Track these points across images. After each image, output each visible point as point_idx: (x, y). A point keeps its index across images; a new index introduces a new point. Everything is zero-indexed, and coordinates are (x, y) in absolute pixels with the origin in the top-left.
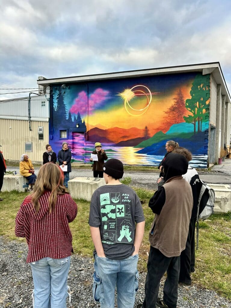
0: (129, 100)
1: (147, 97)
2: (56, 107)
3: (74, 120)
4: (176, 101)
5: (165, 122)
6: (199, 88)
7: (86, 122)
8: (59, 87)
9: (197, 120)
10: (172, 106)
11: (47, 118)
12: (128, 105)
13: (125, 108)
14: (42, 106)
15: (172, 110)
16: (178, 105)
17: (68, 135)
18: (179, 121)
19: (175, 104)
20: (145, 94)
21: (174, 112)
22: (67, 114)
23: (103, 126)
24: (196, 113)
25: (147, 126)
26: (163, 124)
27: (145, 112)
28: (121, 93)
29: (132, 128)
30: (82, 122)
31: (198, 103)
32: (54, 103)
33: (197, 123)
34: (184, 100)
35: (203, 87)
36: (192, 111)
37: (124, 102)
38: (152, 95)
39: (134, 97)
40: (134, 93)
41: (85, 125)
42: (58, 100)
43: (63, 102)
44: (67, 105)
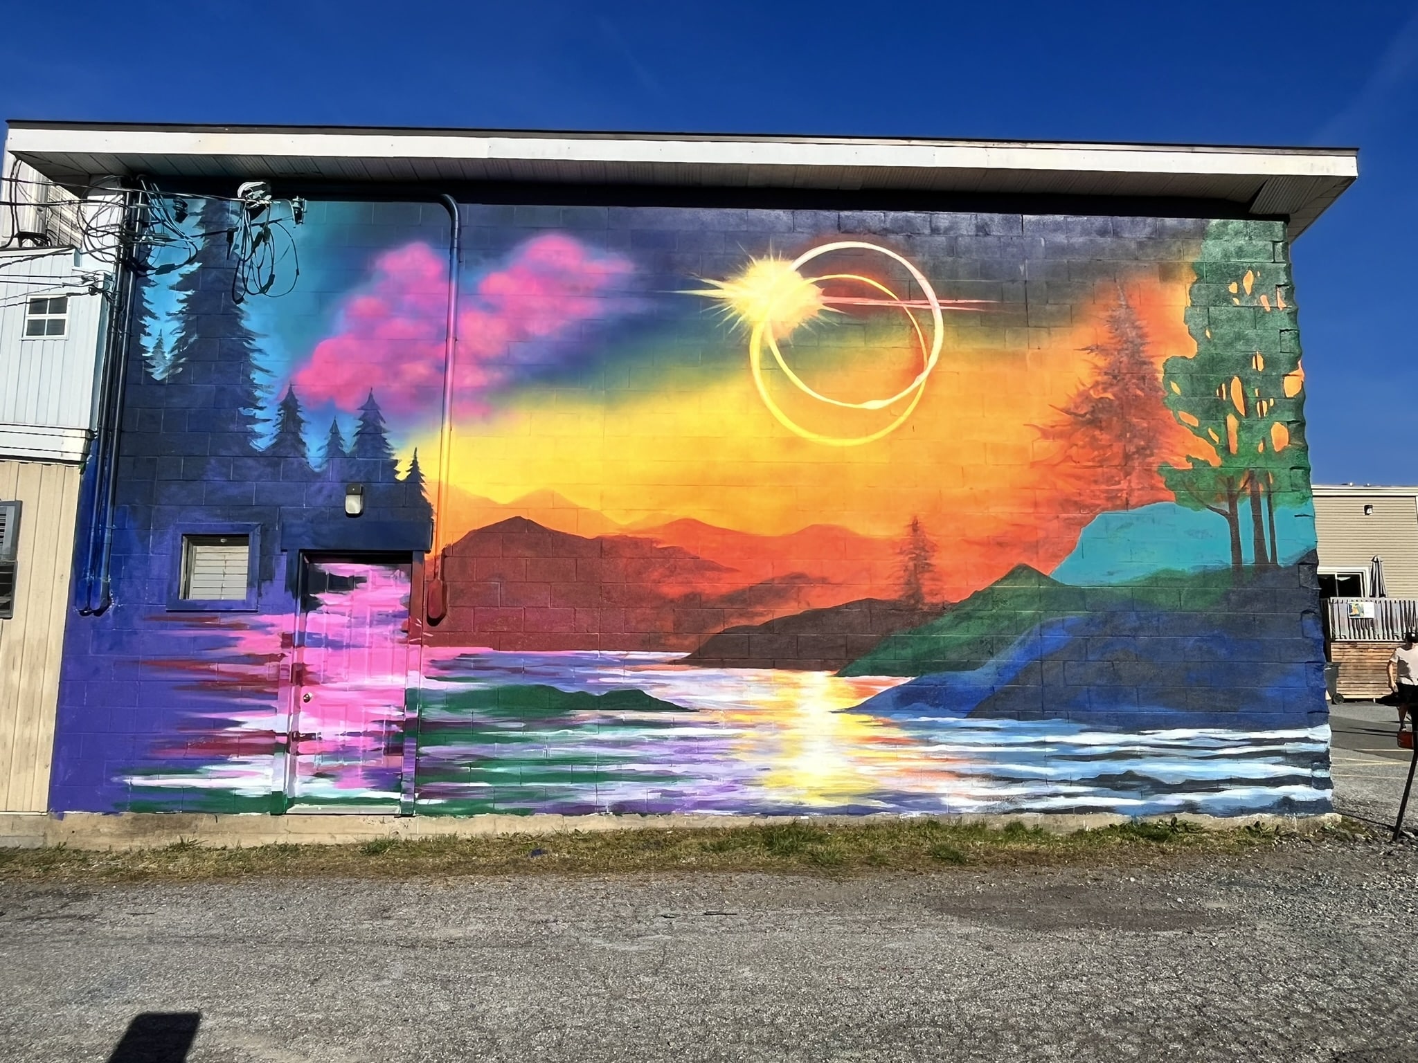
0: (785, 334)
1: (913, 326)
2: (167, 347)
3: (322, 452)
4: (1101, 362)
5: (1041, 495)
6: (1235, 296)
7: (429, 473)
8: (208, 202)
9: (1244, 489)
10: (1085, 397)
11: (68, 432)
12: (780, 369)
13: (754, 385)
14: (25, 337)
15: (1083, 416)
16: (1116, 389)
17: (259, 576)
18: (1136, 493)
19: (1097, 384)
20: (897, 302)
21: (1097, 433)
22: (261, 408)
23: (577, 509)
24: (1234, 446)
25: (921, 518)
26: (1031, 510)
27: (902, 419)
28: (722, 279)
29: (812, 527)
30: (398, 472)
31: (1236, 382)
32: (153, 316)
33: (1244, 508)
34: (1152, 363)
35: (1256, 289)
36: (1210, 430)
37: (744, 341)
38: (942, 311)
39: (817, 315)
40: (820, 290)
41: (423, 494)
42: (189, 293)
43: (232, 318)
44: (265, 336)
